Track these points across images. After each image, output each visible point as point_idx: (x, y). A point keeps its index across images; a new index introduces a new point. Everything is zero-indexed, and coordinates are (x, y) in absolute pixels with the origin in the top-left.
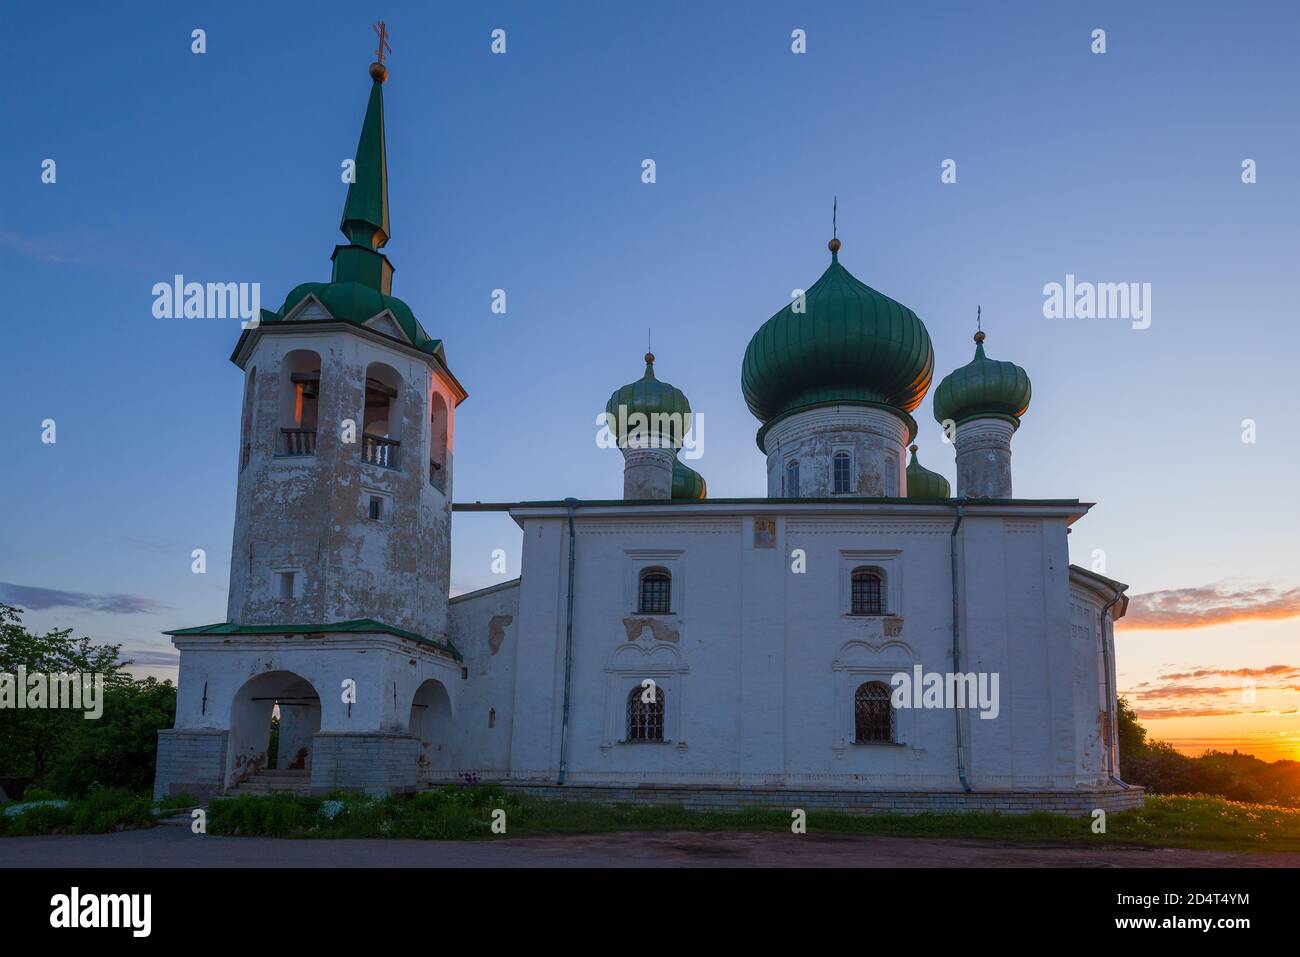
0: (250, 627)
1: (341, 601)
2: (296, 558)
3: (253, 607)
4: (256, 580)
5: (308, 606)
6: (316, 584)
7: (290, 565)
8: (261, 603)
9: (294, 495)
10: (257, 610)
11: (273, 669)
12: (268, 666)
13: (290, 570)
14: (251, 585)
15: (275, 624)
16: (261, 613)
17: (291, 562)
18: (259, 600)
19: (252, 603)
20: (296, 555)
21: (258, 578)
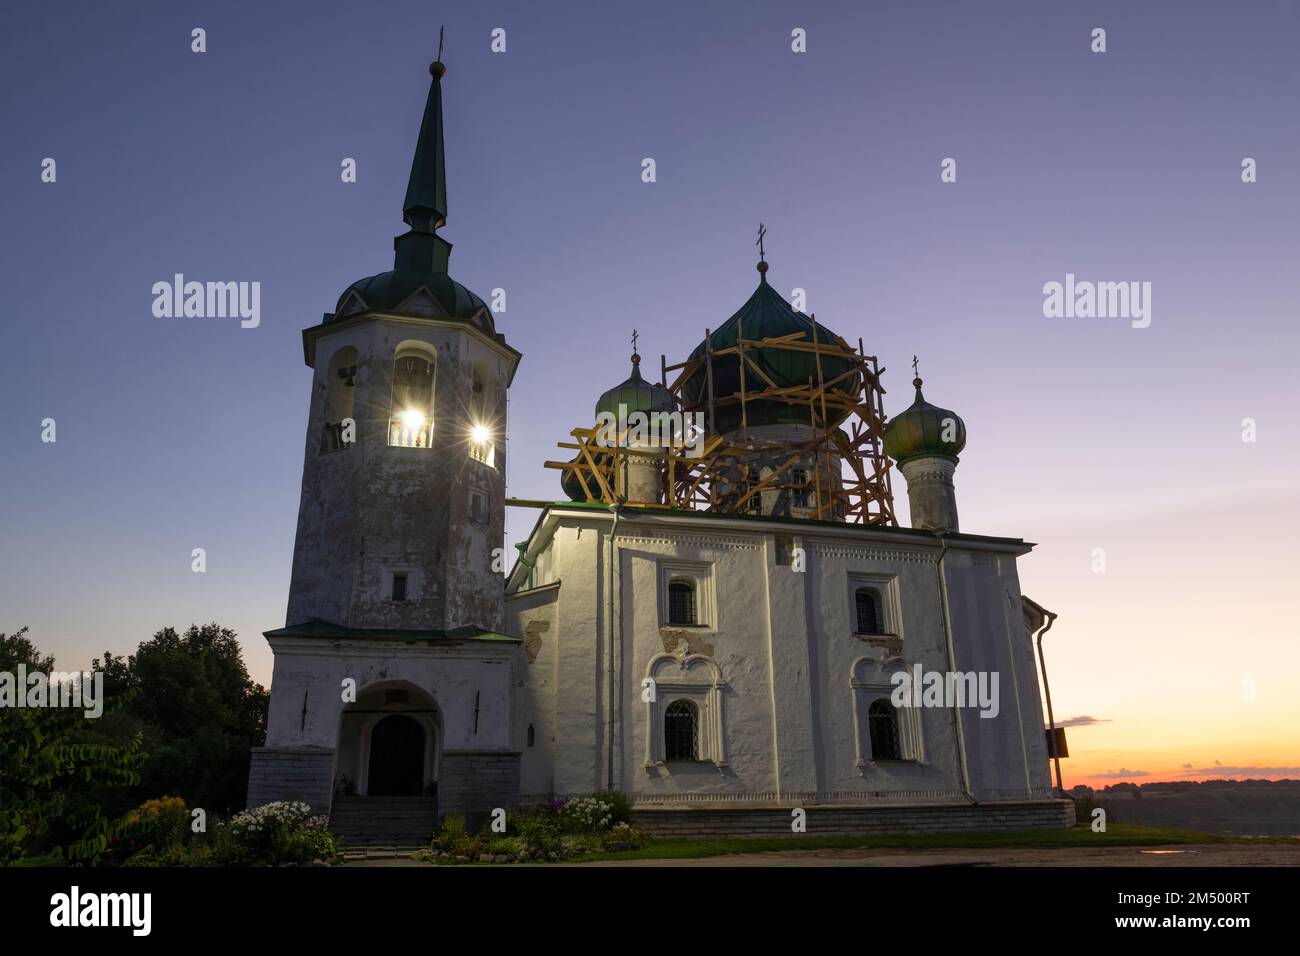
0: (361, 630)
1: (456, 606)
2: (413, 557)
3: (365, 608)
4: (367, 578)
5: (428, 610)
6: (435, 586)
7: (406, 564)
8: (373, 603)
9: (410, 490)
10: (370, 610)
11: (388, 679)
12: (383, 674)
13: (406, 569)
14: (362, 583)
15: (389, 628)
16: (374, 615)
17: (407, 561)
18: (371, 600)
19: (364, 603)
20: (413, 553)
21: (370, 577)
